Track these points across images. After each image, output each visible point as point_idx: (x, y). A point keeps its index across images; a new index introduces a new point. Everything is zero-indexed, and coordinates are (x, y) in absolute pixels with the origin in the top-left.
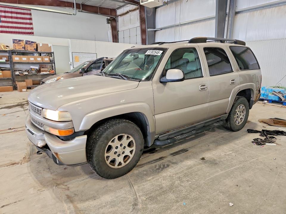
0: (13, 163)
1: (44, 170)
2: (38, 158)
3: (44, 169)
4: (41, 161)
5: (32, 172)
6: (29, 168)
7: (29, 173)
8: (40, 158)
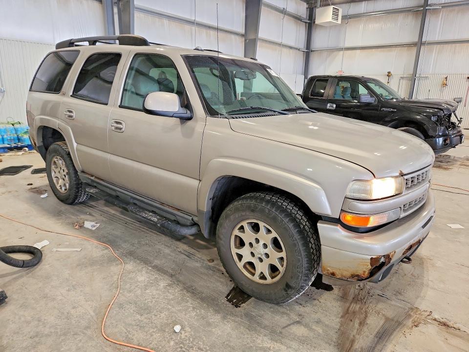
0: (444, 327)
1: (405, 275)
2: (393, 303)
3: (402, 277)
4: (395, 293)
5: (422, 284)
6: (422, 295)
7: (428, 286)
8: (389, 302)
